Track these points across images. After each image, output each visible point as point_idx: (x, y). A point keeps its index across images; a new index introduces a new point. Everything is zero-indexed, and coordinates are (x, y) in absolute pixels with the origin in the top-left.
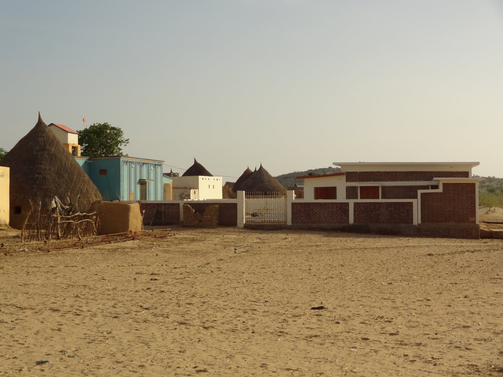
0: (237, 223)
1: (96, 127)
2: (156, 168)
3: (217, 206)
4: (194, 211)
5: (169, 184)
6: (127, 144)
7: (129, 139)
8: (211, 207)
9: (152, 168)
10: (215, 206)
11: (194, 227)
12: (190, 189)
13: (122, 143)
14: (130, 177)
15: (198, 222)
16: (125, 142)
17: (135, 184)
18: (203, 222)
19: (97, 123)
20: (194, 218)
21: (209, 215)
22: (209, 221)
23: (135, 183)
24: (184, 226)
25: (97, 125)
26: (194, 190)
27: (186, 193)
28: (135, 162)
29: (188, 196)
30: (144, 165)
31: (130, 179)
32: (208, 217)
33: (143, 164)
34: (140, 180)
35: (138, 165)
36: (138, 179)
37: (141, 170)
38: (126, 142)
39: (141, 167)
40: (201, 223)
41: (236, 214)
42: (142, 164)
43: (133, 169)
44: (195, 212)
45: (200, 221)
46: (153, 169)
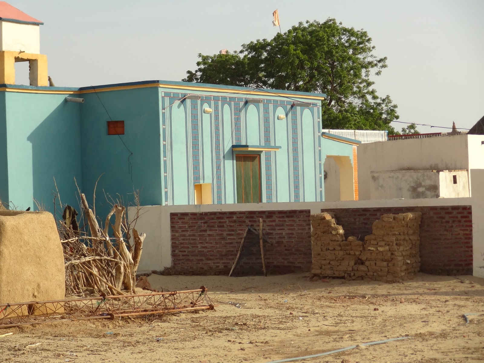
0: (472, 264)
1: (304, 29)
2: (295, 114)
3: (410, 215)
4: (341, 231)
5: (347, 158)
6: (383, 70)
7: (385, 58)
8: (389, 218)
9: (281, 112)
10: (401, 215)
11: (343, 278)
12: (438, 171)
13: (370, 69)
14: (195, 138)
15: (352, 263)
16: (376, 65)
17: (218, 159)
18: (367, 263)
19: (307, 22)
20: (341, 253)
21: (383, 243)
22: (383, 260)
23: (218, 155)
24: (315, 275)
25: (306, 25)
26: (453, 173)
27: (428, 183)
28: (216, 99)
29: (435, 188)
30: (252, 108)
31: (195, 146)
32: (380, 249)
33: (246, 103)
34: (233, 146)
35: (226, 107)
36: (228, 146)
37: (238, 120)
38: (380, 64)
39: (238, 111)
40: (362, 268)
41: (469, 237)
42: (242, 104)
43: (206, 117)
44: (346, 235)
45: (360, 262)
46: (283, 116)
